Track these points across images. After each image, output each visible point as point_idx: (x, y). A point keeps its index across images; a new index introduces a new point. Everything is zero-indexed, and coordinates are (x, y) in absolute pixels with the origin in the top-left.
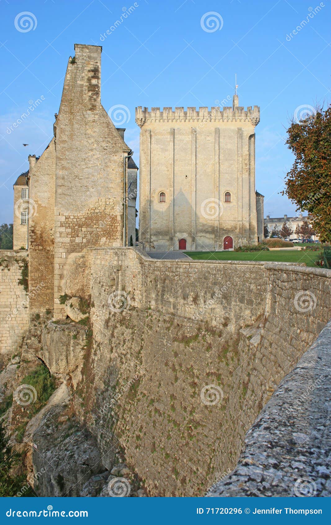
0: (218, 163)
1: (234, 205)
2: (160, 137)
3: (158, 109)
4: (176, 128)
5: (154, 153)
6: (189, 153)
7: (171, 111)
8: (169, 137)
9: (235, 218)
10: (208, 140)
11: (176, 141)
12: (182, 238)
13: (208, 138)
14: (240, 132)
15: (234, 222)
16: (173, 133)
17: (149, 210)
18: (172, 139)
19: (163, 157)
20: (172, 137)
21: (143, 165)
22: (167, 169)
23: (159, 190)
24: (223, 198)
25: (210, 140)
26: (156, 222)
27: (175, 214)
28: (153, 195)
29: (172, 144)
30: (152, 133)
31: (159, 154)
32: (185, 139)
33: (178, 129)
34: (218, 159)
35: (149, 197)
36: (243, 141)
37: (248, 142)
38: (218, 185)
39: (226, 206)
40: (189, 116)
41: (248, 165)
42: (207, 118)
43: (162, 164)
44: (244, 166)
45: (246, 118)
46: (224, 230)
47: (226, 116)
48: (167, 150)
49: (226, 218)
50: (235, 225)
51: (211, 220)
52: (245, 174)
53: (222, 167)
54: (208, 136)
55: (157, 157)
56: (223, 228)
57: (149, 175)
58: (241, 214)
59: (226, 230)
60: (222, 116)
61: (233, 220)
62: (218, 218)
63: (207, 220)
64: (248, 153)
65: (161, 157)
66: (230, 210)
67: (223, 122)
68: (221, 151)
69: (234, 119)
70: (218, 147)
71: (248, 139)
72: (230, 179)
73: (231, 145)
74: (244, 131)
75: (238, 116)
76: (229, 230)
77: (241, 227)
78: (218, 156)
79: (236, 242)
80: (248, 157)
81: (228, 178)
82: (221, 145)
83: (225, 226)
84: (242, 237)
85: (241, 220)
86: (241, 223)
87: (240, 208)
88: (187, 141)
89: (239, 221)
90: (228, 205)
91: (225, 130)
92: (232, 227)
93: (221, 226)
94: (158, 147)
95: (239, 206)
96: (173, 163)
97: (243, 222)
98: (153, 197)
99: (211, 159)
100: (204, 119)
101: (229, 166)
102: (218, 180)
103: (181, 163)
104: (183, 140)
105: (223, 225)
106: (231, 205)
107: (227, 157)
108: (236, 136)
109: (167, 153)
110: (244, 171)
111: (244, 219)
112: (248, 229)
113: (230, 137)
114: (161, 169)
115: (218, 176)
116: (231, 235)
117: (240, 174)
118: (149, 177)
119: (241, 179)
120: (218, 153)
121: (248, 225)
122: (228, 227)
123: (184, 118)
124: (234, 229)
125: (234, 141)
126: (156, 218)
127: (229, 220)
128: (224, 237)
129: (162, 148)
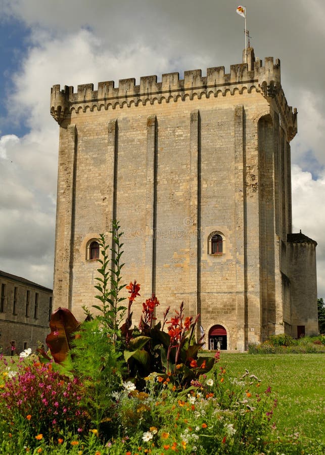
0: (196, 179)
1: (228, 260)
2: (92, 137)
3: (91, 86)
4: (120, 119)
6: (144, 162)
7: (111, 89)
8: (107, 138)
9: (232, 287)
10: (179, 136)
11: (120, 144)
13: (179, 132)
14: (241, 116)
15: (229, 296)
16: (115, 128)
17: (68, 275)
18: (112, 140)
19: (97, 175)
20: (112, 135)
21: (62, 191)
22: (102, 197)
23: (89, 236)
24: (205, 246)
25: (181, 136)
26: (81, 298)
28: (77, 247)
29: (111, 148)
30: (79, 133)
31: (90, 170)
32: (135, 137)
33: (124, 119)
34: (196, 170)
35: (69, 251)
36: (247, 130)
37: (256, 131)
38: (196, 222)
39: (214, 263)
40: (144, 94)
41: (257, 178)
42: (176, 93)
43: (94, 188)
44: (248, 180)
45: (251, 84)
46: (208, 312)
47: (211, 86)
48: (103, 161)
49: (212, 287)
50: (231, 300)
51: (182, 292)
52: (250, 195)
53: (204, 186)
54: (178, 127)
55: (86, 176)
56: (207, 309)
57: (70, 210)
58: (243, 278)
59: (212, 312)
60: (205, 87)
61: (226, 290)
62: (196, 287)
63: (175, 292)
64: (256, 153)
65: (92, 175)
66: (222, 269)
67: (208, 97)
68: (202, 153)
69: (229, 90)
70: (196, 147)
71: (256, 125)
72: (220, 208)
73: (223, 140)
74: (247, 110)
75: (236, 83)
76: (218, 312)
77: (243, 304)
78: (196, 165)
79: (234, 336)
80: (256, 161)
81: (217, 206)
82: (203, 142)
83: (210, 303)
84: (246, 326)
85: (243, 289)
86: (243, 297)
87: (240, 266)
88: (139, 140)
89: (237, 292)
90: (217, 260)
91: (211, 112)
92: (224, 306)
93: (202, 303)
94: (88, 157)
95: (238, 262)
96: (113, 184)
97: (248, 294)
98: (78, 250)
99: (183, 172)
100: (170, 97)
101: (219, 183)
102: (196, 211)
103: (128, 183)
104: (133, 141)
105: (207, 301)
106: (223, 259)
107: (214, 164)
108: (232, 123)
109: (103, 166)
110: (249, 190)
111: (250, 289)
112: (258, 308)
113: (220, 126)
114: (92, 198)
115: (196, 203)
116: (224, 321)
117: (238, 196)
118: (70, 213)
119: (242, 206)
120: (196, 159)
121: (258, 300)
122: (218, 306)
123: (136, 99)
124: (228, 309)
125: (229, 131)
126: (82, 291)
127: (219, 290)
128: (209, 327)
129: (93, 158)
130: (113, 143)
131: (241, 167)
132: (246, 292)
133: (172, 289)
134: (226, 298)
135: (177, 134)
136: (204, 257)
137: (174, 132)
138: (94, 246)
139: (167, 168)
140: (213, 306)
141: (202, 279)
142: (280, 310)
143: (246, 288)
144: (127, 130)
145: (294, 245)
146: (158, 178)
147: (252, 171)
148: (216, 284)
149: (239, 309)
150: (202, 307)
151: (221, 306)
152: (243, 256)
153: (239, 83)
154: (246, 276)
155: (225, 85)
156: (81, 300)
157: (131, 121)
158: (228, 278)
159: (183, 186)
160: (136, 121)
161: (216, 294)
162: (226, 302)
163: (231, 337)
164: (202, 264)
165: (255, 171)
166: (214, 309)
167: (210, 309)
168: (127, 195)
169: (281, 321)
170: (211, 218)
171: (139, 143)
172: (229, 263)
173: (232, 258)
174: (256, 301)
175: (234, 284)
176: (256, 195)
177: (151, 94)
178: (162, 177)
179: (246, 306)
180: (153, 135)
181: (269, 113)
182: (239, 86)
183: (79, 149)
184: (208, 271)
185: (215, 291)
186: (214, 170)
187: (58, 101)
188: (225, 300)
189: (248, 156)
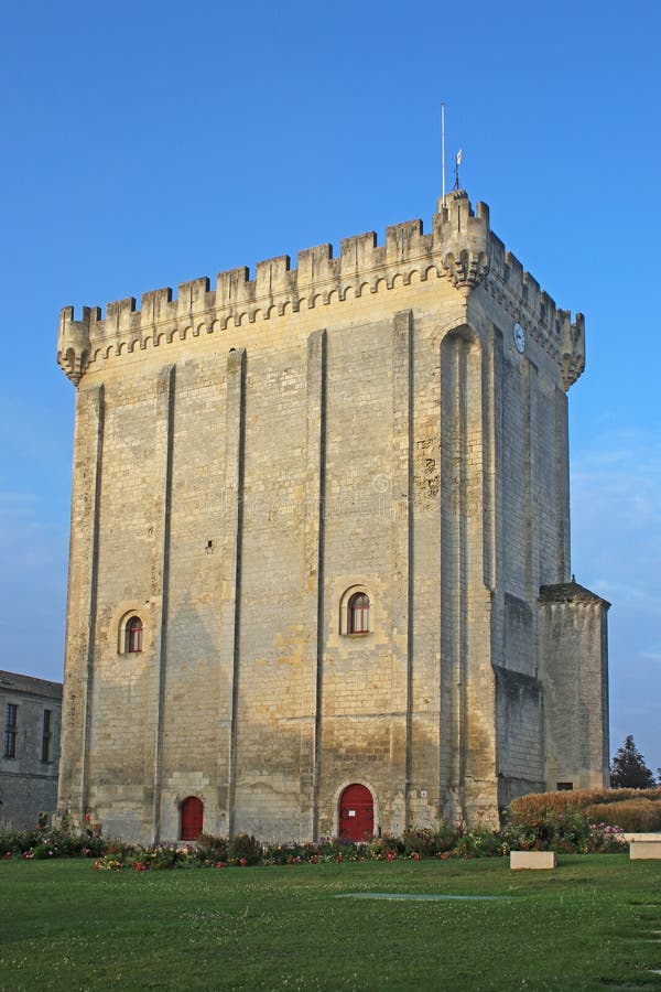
0: (317, 476)
1: (378, 647)
2: (130, 407)
3: (129, 303)
4: (181, 363)
5: (110, 468)
6: (222, 448)
7: (164, 303)
8: (155, 402)
9: (386, 703)
10: (287, 388)
11: (178, 413)
12: (190, 794)
13: (289, 380)
14: (405, 334)
15: (378, 722)
16: (170, 382)
17: (85, 685)
18: (164, 408)
19: (139, 481)
20: (165, 398)
21: (79, 519)
22: (147, 526)
23: (124, 607)
24: (336, 617)
25: (292, 387)
26: (109, 730)
27: (169, 698)
28: (101, 630)
29: (163, 424)
30: (108, 399)
31: (126, 473)
32: (207, 398)
33: (187, 363)
34: (318, 457)
35: (87, 637)
36: (418, 363)
37: (438, 364)
38: (316, 567)
39: (350, 653)
40: (223, 308)
41: (438, 465)
42: (283, 299)
43: (134, 509)
44: (420, 471)
45: (428, 263)
46: (339, 757)
47: (349, 277)
48: (149, 453)
49: (347, 704)
50: (384, 731)
51: (290, 716)
52: (425, 503)
53: (332, 489)
54: (286, 371)
55: (120, 485)
56: (336, 750)
57: (90, 554)
58: (405, 683)
59: (347, 758)
60: (338, 279)
61: (374, 711)
62: (314, 705)
63: (277, 716)
64: (438, 411)
65: (132, 483)
66: (366, 666)
67: (342, 299)
68: (331, 421)
69: (383, 280)
70: (318, 408)
71: (438, 351)
72: (364, 537)
73: (373, 389)
74: (419, 321)
75: (397, 264)
76: (357, 757)
77: (403, 739)
78: (317, 446)
79: (387, 807)
80: (437, 429)
81: (358, 530)
82: (332, 397)
83: (342, 738)
84: (409, 787)
85: (405, 708)
86: (405, 724)
87: (399, 658)
88: (214, 405)
89: (393, 714)
90: (357, 647)
91: (349, 331)
92: (369, 744)
94: (125, 445)
95: (396, 650)
96: (164, 497)
97: (415, 718)
98: (104, 636)
99: (294, 463)
100: (273, 307)
101: (362, 482)
102: (316, 545)
103: (193, 494)
104: (202, 406)
105: (336, 733)
106: (369, 645)
107: (353, 443)
108: (389, 351)
109: (149, 462)
110: (421, 494)
111: (420, 705)
113: (366, 359)
114: (130, 528)
115: (317, 527)
116: (369, 777)
117: (397, 511)
118: (91, 560)
119: (406, 529)
120: (319, 433)
121: (437, 730)
122: (357, 744)
123: (208, 319)
124: (377, 751)
125: (384, 370)
126: (111, 716)
127: (360, 711)
128: (340, 789)
129: (134, 449)
130: (165, 414)
131: (405, 444)
132: (410, 713)
133: (272, 709)
134: (373, 726)
135: (284, 384)
136: (332, 641)
137: (278, 380)
138: (132, 625)
139: (266, 458)
140: (348, 744)
141: (328, 688)
142: (489, 751)
143: (410, 705)
144: (193, 383)
145: (554, 607)
146: (247, 480)
147: (429, 451)
148: (354, 698)
149: (395, 750)
151: (364, 745)
152: (406, 636)
153: (403, 262)
154: (410, 679)
155: (376, 269)
156: (109, 735)
157: (200, 366)
158: (379, 684)
159: (293, 494)
160: (210, 363)
161: (353, 720)
162: (374, 736)
163: (381, 808)
164: (326, 655)
165: (433, 451)
166: (351, 750)
167: (342, 751)
168: (191, 518)
169: (492, 775)
170: (346, 557)
171: (213, 410)
172: (380, 652)
173: (385, 641)
174: (432, 732)
175: (389, 697)
176: (436, 503)
177: (236, 305)
178: (256, 478)
179: (410, 743)
180: (238, 390)
181: (465, 322)
182: (404, 271)
183: (109, 430)
184: (338, 671)
185: (352, 711)
186: (352, 456)
187: (66, 339)
188: (371, 731)
189: (419, 420)
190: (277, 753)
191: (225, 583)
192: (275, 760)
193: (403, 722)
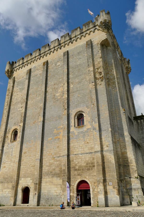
0: (66, 83)
1: (88, 129)
2: (20, 80)
6: (41, 83)
7: (29, 56)
11: (32, 78)
14: (90, 44)
15: (89, 156)
16: (29, 72)
18: (28, 77)
20: (28, 75)
22: (21, 106)
24: (73, 122)
26: (5, 165)
27: (23, 153)
29: (27, 81)
32: (38, 73)
33: (34, 67)
34: (66, 79)
35: (3, 137)
36: (94, 50)
37: (100, 49)
38: (66, 107)
39: (78, 132)
40: (43, 53)
41: (103, 73)
42: (57, 47)
43: (19, 103)
44: (98, 76)
45: (94, 28)
46: (76, 170)
47: (74, 37)
49: (78, 150)
50: (92, 159)
51: (59, 156)
52: (100, 83)
53: (71, 86)
54: (58, 62)
55: (16, 98)
56: (75, 167)
57: (7, 115)
58: (99, 140)
59: (79, 170)
60: (71, 39)
61: (88, 152)
62: (66, 151)
63: (55, 156)
64: (101, 60)
66: (84, 136)
67: (72, 43)
68: (70, 70)
69: (83, 35)
70: (66, 67)
71: (99, 46)
72: (81, 97)
73: (81, 60)
74: (93, 41)
75: (86, 31)
76: (82, 169)
77: (100, 161)
78: (66, 76)
79: (96, 190)
80: (101, 64)
81: (79, 96)
82: (70, 64)
83: (77, 162)
84: (105, 181)
86: (100, 155)
87: (95, 131)
88: (40, 74)
89: (95, 152)
90: (81, 130)
91: (74, 49)
92: (87, 164)
93: (71, 163)
94: (18, 88)
95: (94, 129)
97: (104, 153)
98: (8, 136)
99: (60, 82)
100: (55, 50)
101: (79, 82)
102: (66, 101)
103: (33, 96)
104: (37, 75)
105: (74, 161)
106: (85, 129)
107: (76, 74)
108: (85, 50)
109: (23, 91)
110: (99, 82)
111: (105, 148)
112: (113, 164)
113: (79, 53)
114: (17, 107)
115: (66, 96)
116: (87, 177)
117: (91, 86)
119: (94, 91)
120: (66, 73)
121: (113, 157)
122: (82, 164)
123: (39, 57)
124: (90, 167)
125: (84, 54)
126: (6, 161)
127: (82, 152)
128: (77, 182)
129: (20, 89)
130: (28, 79)
131: (91, 69)
132: (102, 151)
133: (53, 154)
134: (88, 158)
135: (57, 65)
136: (72, 129)
137: (56, 65)
138: (15, 133)
139: (52, 83)
140: (79, 164)
141: (71, 145)
142: (133, 165)
143: (102, 148)
144: (35, 71)
145: (139, 121)
146: (48, 89)
147: (99, 70)
148: (80, 148)
149: (97, 166)
150: (71, 166)
151: (85, 164)
152: (98, 124)
153: (88, 30)
154: (101, 138)
155: (81, 34)
156: (5, 167)
157: (37, 67)
158: (89, 142)
159: (60, 90)
160: (39, 66)
161: (80, 155)
162: (88, 161)
163: (93, 191)
164: (71, 134)
165: (101, 70)
166: (80, 167)
167: (77, 167)
168: (32, 102)
169: (136, 175)
170: (76, 103)
171: (39, 75)
172: (88, 131)
173: (90, 127)
174: (111, 158)
175: (93, 146)
176: (103, 83)
177: (46, 52)
178: (49, 88)
179: (103, 162)
181: (106, 38)
182: (88, 32)
183: (15, 86)
184: (75, 139)
185: (80, 153)
186: (77, 77)
187: (7, 67)
188: (87, 159)
189: (96, 63)
190: (54, 169)
191: (40, 116)
192: (54, 172)
193: (99, 155)
